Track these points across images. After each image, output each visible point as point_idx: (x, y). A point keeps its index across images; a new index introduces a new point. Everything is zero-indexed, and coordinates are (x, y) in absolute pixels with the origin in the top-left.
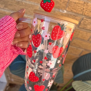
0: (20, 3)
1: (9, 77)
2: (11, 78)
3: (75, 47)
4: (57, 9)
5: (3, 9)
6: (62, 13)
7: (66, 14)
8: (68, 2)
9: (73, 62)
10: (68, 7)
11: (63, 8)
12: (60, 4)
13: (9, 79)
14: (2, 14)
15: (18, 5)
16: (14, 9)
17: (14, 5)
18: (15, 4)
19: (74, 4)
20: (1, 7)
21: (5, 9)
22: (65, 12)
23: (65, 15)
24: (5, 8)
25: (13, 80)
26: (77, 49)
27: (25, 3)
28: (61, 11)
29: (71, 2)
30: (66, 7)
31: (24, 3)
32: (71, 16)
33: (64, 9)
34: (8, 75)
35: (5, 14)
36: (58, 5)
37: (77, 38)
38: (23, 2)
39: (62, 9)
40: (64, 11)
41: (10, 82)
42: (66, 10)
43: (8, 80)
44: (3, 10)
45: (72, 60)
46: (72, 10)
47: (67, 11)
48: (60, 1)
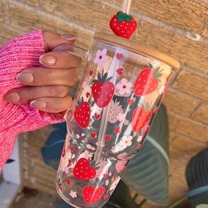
0: (96, 4)
1: (26, 173)
2: (31, 174)
4: (181, 28)
5: (50, 13)
6: (191, 40)
7: (198, 43)
11: (195, 29)
12: (191, 20)
13: (26, 177)
14: (47, 25)
15: (89, 8)
16: (77, 17)
17: (81, 8)
18: (82, 6)
20: (48, 10)
21: (56, 15)
22: (198, 38)
24: (56, 12)
25: (33, 180)
26: (205, 128)
27: (106, 6)
28: (188, 35)
30: (204, 28)
31: (104, 7)
33: (197, 32)
34: (26, 168)
35: (52, 26)
36: (184, 21)
38: (102, 2)
39: (191, 31)
40: (195, 37)
41: (26, 185)
42: (201, 34)
43: (23, 180)
44: (50, 16)
47: (202, 36)
48: (193, 12)
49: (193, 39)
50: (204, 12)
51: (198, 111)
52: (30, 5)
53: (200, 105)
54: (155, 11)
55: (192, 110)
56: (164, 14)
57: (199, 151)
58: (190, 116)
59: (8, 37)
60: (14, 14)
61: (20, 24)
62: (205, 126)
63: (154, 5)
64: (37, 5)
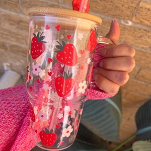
3: (143, 83)
4: (116, 18)
6: (125, 25)
7: (131, 27)
8: (135, 8)
9: (139, 106)
10: (135, 15)
11: (126, 18)
12: (122, 11)
19: (147, 10)
22: (130, 23)
23: (129, 29)
26: (147, 86)
28: (122, 22)
29: (142, 8)
30: (133, 16)
32: (139, 31)
33: (128, 20)
36: (118, 13)
37: (148, 67)
38: (60, 5)
39: (124, 19)
40: (128, 23)
42: (131, 21)
45: (137, 102)
46: (141, 22)
47: (133, 22)
48: (123, 6)
49: (127, 24)
50: (131, 5)
51: (140, 74)
52: (14, 11)
53: (140, 70)
54: (96, 8)
55: (136, 73)
56: (103, 9)
57: (146, 101)
58: (135, 78)
59: (5, 33)
60: (5, 18)
61: (11, 24)
62: (147, 84)
63: (94, 4)
64: (18, 11)
